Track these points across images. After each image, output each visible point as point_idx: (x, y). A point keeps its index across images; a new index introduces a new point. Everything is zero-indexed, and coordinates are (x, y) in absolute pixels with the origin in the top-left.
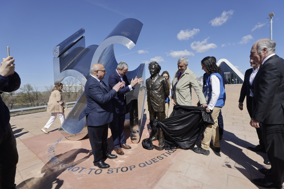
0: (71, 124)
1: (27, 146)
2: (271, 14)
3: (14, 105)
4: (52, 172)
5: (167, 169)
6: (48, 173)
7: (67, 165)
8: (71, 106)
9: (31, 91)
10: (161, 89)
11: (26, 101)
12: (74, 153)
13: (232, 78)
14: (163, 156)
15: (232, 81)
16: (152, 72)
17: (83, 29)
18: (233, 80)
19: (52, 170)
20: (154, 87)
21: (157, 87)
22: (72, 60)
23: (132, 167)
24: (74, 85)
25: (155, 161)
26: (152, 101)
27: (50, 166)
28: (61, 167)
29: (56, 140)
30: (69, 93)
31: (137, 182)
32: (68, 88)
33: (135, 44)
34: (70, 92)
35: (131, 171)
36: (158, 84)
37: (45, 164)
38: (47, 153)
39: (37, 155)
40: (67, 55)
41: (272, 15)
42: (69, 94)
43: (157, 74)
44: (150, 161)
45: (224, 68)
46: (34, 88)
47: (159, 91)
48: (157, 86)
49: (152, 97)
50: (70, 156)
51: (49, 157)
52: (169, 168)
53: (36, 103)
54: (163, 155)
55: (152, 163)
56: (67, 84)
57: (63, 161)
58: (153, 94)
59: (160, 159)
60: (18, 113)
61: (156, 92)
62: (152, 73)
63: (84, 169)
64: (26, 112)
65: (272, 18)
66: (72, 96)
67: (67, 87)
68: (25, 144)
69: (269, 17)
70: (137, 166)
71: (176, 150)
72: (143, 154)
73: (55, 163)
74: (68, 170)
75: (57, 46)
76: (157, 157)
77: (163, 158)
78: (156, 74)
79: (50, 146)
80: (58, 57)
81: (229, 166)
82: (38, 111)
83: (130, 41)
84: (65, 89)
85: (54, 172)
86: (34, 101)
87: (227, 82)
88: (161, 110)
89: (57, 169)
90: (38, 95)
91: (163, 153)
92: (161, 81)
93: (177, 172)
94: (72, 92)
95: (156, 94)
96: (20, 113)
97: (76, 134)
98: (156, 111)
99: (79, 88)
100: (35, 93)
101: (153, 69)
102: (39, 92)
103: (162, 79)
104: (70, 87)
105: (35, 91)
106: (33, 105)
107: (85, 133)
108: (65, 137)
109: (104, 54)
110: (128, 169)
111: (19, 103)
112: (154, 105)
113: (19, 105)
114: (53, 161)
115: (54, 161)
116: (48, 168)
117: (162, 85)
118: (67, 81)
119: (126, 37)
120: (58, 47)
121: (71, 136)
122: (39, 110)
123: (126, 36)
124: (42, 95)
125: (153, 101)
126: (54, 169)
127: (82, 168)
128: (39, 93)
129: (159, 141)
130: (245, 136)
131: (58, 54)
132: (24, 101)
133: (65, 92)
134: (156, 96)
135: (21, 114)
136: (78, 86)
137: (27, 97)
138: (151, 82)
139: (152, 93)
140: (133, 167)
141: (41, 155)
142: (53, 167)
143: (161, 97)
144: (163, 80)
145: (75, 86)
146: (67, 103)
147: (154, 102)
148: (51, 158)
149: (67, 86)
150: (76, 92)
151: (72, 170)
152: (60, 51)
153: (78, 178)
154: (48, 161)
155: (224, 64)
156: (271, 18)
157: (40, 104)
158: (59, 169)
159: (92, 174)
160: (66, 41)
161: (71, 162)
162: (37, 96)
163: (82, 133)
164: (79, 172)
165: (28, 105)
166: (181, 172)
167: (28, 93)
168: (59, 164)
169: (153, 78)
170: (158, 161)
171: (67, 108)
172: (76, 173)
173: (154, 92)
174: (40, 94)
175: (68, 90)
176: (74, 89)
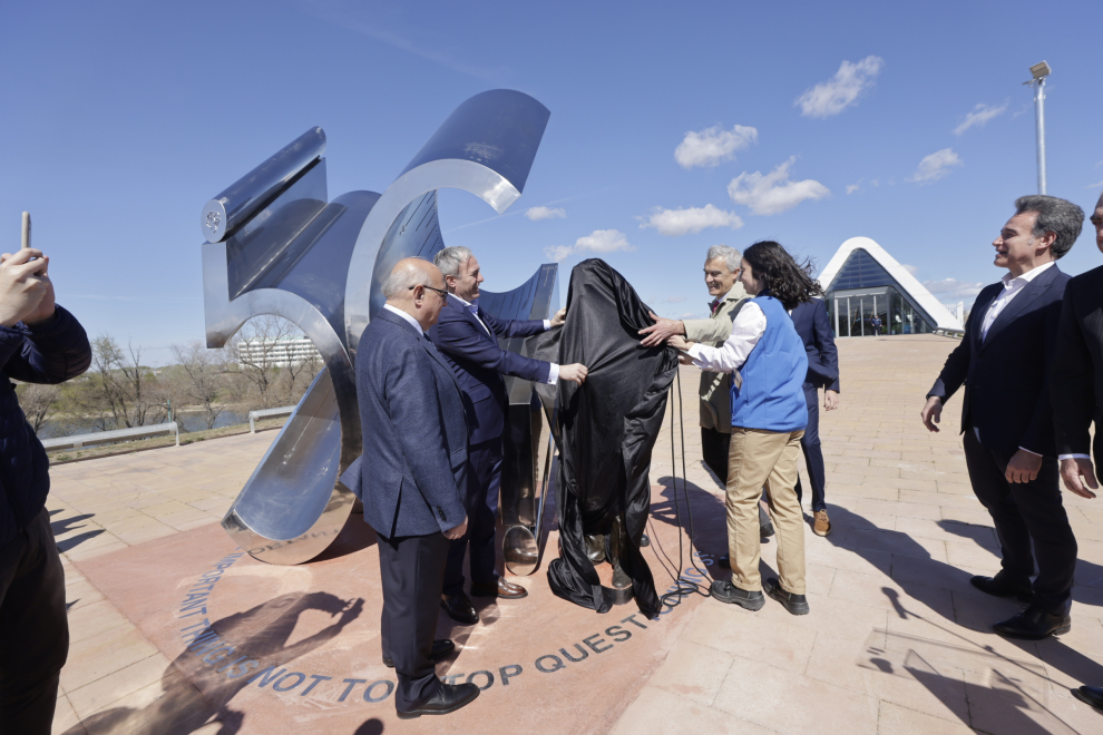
0: (270, 501)
1: (99, 590)
2: (1039, 68)
3: (46, 418)
4: (198, 695)
5: (645, 677)
6: (181, 697)
7: (255, 664)
8: (269, 423)
9: (113, 366)
11: (94, 404)
12: (284, 617)
13: (895, 311)
14: (628, 626)
15: (894, 323)
17: (318, 131)
18: (897, 317)
19: (197, 688)
22: (276, 249)
23: (508, 672)
24: (285, 342)
25: (599, 647)
27: (189, 668)
28: (230, 674)
29: (214, 562)
31: (530, 732)
32: (259, 354)
33: (521, 191)
34: (266, 369)
35: (507, 687)
37: (168, 664)
38: (176, 615)
39: (136, 625)
40: (258, 232)
41: (1044, 72)
42: (263, 374)
44: (577, 646)
45: (863, 273)
46: (126, 353)
50: (269, 628)
51: (185, 633)
52: (652, 673)
53: (132, 411)
54: (628, 623)
55: (586, 655)
56: (257, 336)
57: (239, 647)
59: (616, 640)
60: (62, 454)
63: (323, 682)
64: (94, 451)
65: (1044, 83)
66: (276, 384)
67: (257, 349)
68: (88, 580)
69: (1030, 77)
70: (529, 668)
71: (679, 602)
72: (552, 620)
73: (208, 657)
74: (262, 685)
75: (219, 198)
76: (608, 632)
77: (629, 634)
79: (187, 586)
80: (222, 241)
81: (885, 666)
82: (144, 446)
83: (499, 181)
84: (246, 355)
85: (205, 692)
86: (126, 403)
87: (876, 327)
89: (217, 680)
90: (142, 379)
91: (629, 614)
93: (685, 689)
94: (276, 368)
96: (73, 454)
97: (293, 540)
99: (302, 351)
100: (129, 374)
102: (144, 368)
104: (267, 349)
105: (129, 362)
106: (121, 420)
107: (325, 534)
108: (249, 553)
109: (400, 229)
110: (495, 681)
111: (65, 410)
113: (65, 421)
114: (202, 648)
115: (203, 651)
116: (181, 678)
118: (257, 326)
119: (483, 162)
120: (221, 202)
121: (270, 548)
122: (147, 442)
123: (483, 158)
124: (158, 378)
126: (204, 684)
127: (313, 676)
128: (145, 372)
129: (613, 567)
130: (945, 542)
131: (221, 231)
132: (85, 402)
133: (247, 370)
135: (75, 457)
136: (299, 344)
137: (97, 388)
140: (514, 670)
141: (153, 625)
142: (199, 674)
145: (289, 345)
146: (255, 414)
148: (193, 637)
149: (255, 343)
150: (291, 369)
151: (275, 686)
152: (228, 217)
153: (300, 719)
154: (182, 649)
155: (862, 257)
156: (1041, 82)
157: (149, 413)
158: (223, 680)
159: (352, 702)
160: (252, 180)
161: (272, 652)
162: (137, 385)
163: (314, 536)
164: (304, 693)
165: (101, 420)
166: (697, 689)
167: (103, 371)
168: (224, 662)
170: (611, 646)
171: (257, 431)
172: (293, 699)
174: (150, 375)
175: (258, 359)
176: (283, 355)
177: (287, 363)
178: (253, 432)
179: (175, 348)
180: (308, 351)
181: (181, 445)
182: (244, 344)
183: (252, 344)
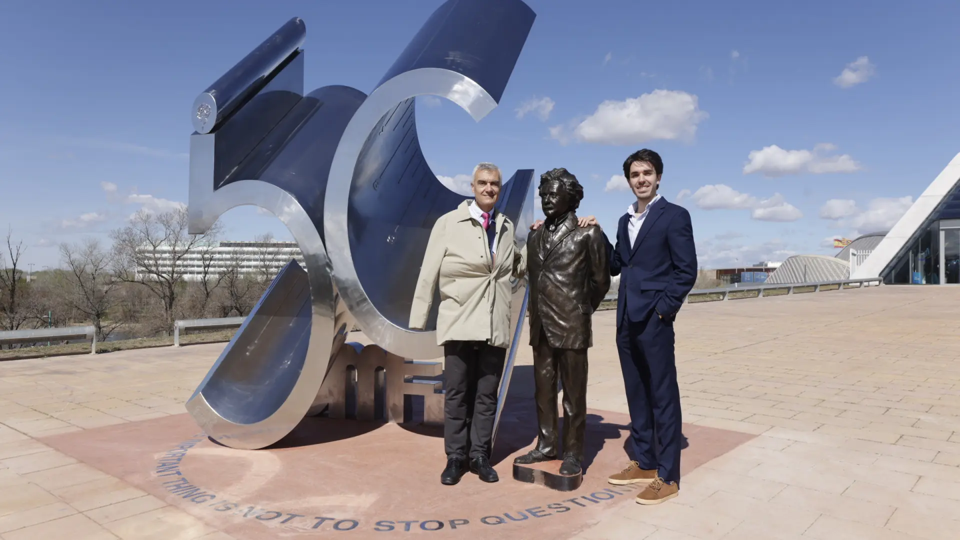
1: (72, 457)
10: (577, 266)
16: (551, 205)
20: (553, 261)
21: (565, 261)
24: (200, 249)
26: (545, 309)
30: (170, 284)
32: (168, 262)
34: (174, 281)
35: (454, 530)
36: (569, 249)
39: (120, 478)
42: (170, 287)
43: (570, 213)
47: (569, 275)
48: (563, 254)
49: (544, 294)
52: (582, 531)
58: (548, 283)
61: (560, 278)
62: (551, 209)
66: (184, 301)
67: (167, 255)
68: (57, 450)
72: (500, 497)
78: (566, 212)
84: (151, 262)
88: (574, 342)
92: (578, 238)
94: (184, 283)
95: (558, 285)
98: (557, 345)
99: (222, 262)
101: (552, 194)
103: (585, 233)
104: (177, 256)
108: (210, 438)
112: (550, 325)
117: (583, 254)
118: (167, 225)
125: (549, 310)
133: (151, 280)
134: (560, 291)
136: (220, 253)
138: (545, 241)
139: (547, 280)
143: (576, 295)
144: (588, 236)
145: (206, 252)
146: (181, 324)
147: (552, 314)
149: (165, 247)
150: (205, 283)
153: (282, 535)
162: (13, 290)
169: (552, 228)
171: (182, 345)
173: (551, 276)
175: (165, 269)
176: (199, 266)
177: (200, 277)
178: (177, 345)
179: (65, 248)
180: (228, 263)
181: (97, 352)
182: (151, 248)
183: (158, 248)
